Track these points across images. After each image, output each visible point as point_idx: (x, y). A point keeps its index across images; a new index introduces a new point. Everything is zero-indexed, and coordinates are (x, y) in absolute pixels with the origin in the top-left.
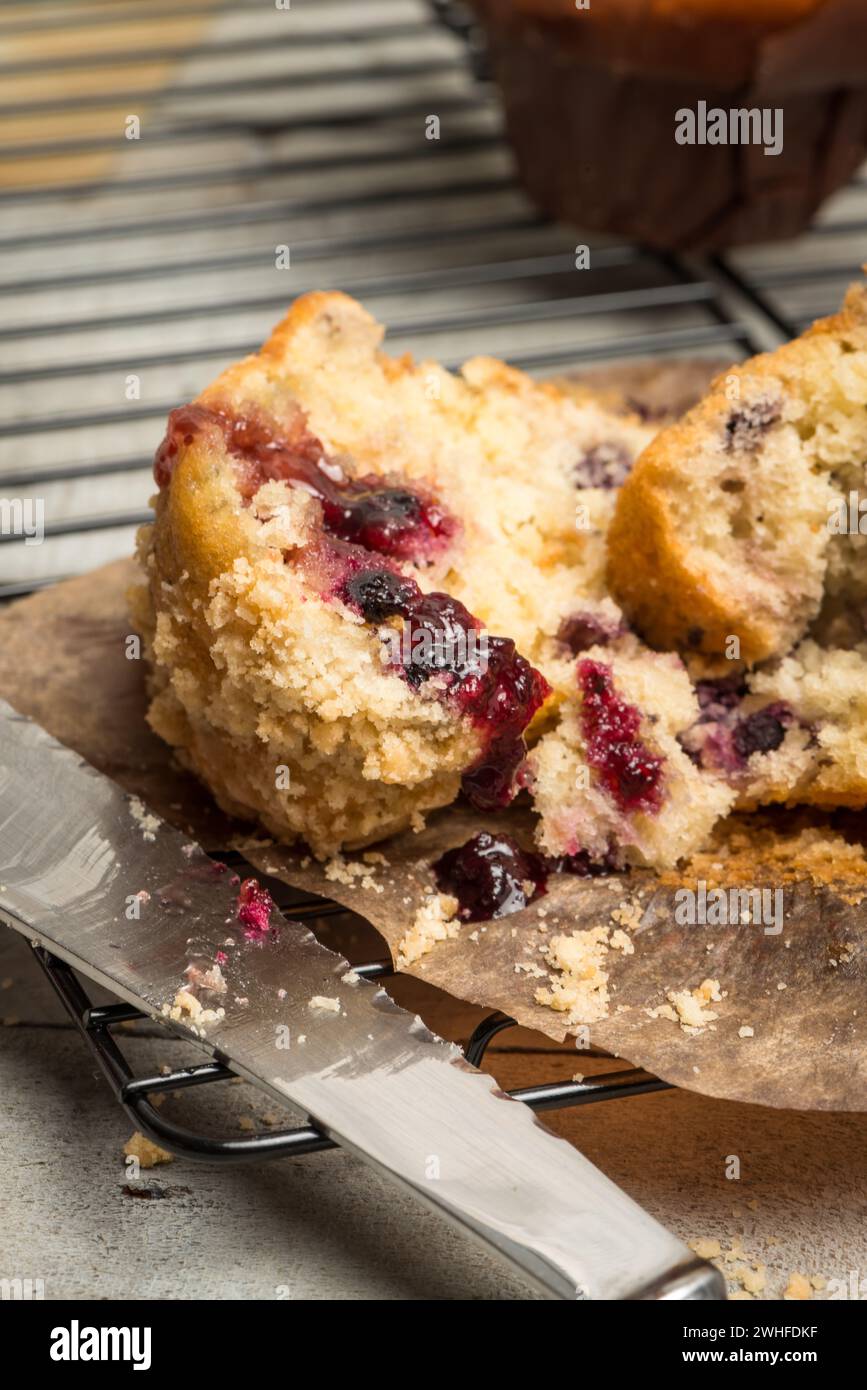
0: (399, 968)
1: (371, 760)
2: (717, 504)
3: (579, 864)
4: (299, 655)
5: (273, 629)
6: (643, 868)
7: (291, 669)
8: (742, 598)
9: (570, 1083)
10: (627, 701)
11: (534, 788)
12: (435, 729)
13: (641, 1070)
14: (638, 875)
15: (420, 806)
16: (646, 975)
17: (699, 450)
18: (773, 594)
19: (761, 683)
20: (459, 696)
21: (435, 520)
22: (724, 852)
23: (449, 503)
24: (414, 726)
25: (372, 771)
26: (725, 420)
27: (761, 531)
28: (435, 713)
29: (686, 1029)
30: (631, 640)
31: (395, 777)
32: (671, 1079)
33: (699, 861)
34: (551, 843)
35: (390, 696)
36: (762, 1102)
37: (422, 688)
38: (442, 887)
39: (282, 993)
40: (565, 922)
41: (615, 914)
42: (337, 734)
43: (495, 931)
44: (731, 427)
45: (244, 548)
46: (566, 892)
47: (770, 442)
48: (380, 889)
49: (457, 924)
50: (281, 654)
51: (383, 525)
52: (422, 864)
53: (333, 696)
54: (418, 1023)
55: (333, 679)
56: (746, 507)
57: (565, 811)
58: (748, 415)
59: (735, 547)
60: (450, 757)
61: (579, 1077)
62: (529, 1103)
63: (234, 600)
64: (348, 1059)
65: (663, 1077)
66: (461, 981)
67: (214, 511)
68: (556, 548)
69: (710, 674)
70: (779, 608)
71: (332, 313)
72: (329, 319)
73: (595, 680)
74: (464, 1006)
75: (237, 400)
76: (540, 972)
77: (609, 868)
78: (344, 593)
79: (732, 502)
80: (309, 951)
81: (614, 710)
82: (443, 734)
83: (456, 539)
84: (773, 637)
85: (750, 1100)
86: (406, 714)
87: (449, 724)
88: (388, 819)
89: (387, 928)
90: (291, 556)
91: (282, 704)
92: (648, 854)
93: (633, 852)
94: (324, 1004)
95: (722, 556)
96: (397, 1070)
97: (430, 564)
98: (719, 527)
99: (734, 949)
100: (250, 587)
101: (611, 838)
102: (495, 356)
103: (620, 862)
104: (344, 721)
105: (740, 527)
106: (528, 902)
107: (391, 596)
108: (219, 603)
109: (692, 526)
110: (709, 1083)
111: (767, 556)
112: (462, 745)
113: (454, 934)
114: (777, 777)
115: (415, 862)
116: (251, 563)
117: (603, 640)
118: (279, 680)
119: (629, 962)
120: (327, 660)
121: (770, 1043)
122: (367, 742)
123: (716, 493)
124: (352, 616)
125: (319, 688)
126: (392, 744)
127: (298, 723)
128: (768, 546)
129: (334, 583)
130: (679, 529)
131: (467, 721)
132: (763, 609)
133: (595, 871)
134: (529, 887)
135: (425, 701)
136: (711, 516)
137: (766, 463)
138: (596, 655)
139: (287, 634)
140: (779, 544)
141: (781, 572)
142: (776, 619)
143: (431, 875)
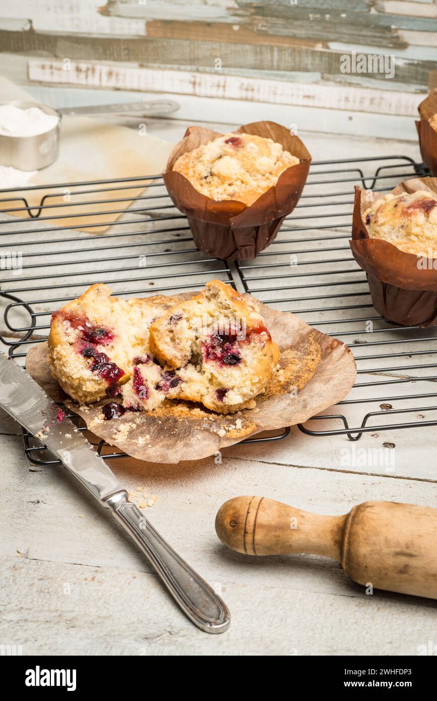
0: (88, 429)
1: (84, 387)
2: (168, 335)
3: (131, 409)
4: (69, 365)
5: (64, 360)
6: (145, 411)
7: (67, 368)
8: (171, 355)
9: (113, 454)
10: (142, 376)
11: (122, 393)
12: (98, 381)
13: (125, 453)
14: (144, 412)
15: (99, 396)
16: (136, 433)
17: (162, 324)
18: (179, 355)
19: (177, 372)
20: (101, 375)
21: (110, 335)
22: (164, 408)
23: (115, 332)
24: (93, 380)
25: (84, 389)
26: (170, 318)
27: (177, 341)
28: (97, 378)
29: (138, 445)
30: (151, 362)
31: (88, 390)
32: (130, 455)
33: (157, 410)
34: (125, 405)
35: (87, 374)
36: (146, 460)
37: (94, 372)
38: (103, 413)
39: (61, 433)
40: (126, 421)
41: (135, 420)
42: (77, 381)
43: (110, 422)
44: (171, 319)
45: (60, 343)
46: (128, 415)
47: (179, 322)
48: (88, 412)
49: (103, 420)
50: (65, 365)
51: (96, 337)
52: (100, 407)
53: (75, 374)
54: (86, 440)
55: (75, 370)
56: (174, 336)
57: (128, 398)
58: (174, 317)
59: (171, 344)
60: (101, 387)
61: (115, 453)
62: (103, 458)
63: (58, 353)
64: (69, 447)
65: (128, 454)
66: (99, 433)
67: (56, 334)
68: (139, 342)
69: (168, 370)
70: (179, 357)
71: (99, 288)
72: (98, 290)
73: (137, 372)
74: (97, 438)
75: (67, 310)
76: (115, 431)
77: (138, 410)
78: (81, 352)
79: (171, 335)
80: (69, 424)
81: (139, 378)
82: (99, 382)
83: (114, 339)
84: (178, 363)
85: (144, 460)
86: (91, 378)
87: (100, 380)
88: (92, 398)
89: (87, 421)
90: (71, 344)
91: (66, 374)
92: (146, 408)
93: (143, 407)
94: (68, 436)
95: (168, 346)
96: (78, 450)
97: (108, 345)
98: (168, 340)
99: (156, 429)
100: (60, 351)
101: (138, 404)
102: (134, 299)
103: (141, 409)
104: (79, 379)
105: (173, 340)
106: (119, 416)
107: (91, 353)
108: (55, 353)
109: (162, 339)
110: (137, 456)
111: (178, 346)
112: (103, 384)
113: (102, 422)
114: (172, 393)
115: (99, 406)
116: (62, 346)
117: (142, 363)
118: (65, 370)
119: (134, 430)
120: (75, 366)
121: (154, 448)
122: (83, 383)
123: (167, 333)
124: (81, 357)
125: (72, 372)
126: (88, 384)
127: (69, 378)
128: (179, 344)
129: (79, 350)
130: (159, 340)
131: (104, 380)
132: (176, 357)
133: (136, 411)
134: (119, 413)
135: (95, 375)
136: (166, 337)
137: (178, 327)
138: (140, 366)
139: (66, 361)
140: (181, 344)
141: (181, 350)
142: (179, 360)
143: (102, 410)
